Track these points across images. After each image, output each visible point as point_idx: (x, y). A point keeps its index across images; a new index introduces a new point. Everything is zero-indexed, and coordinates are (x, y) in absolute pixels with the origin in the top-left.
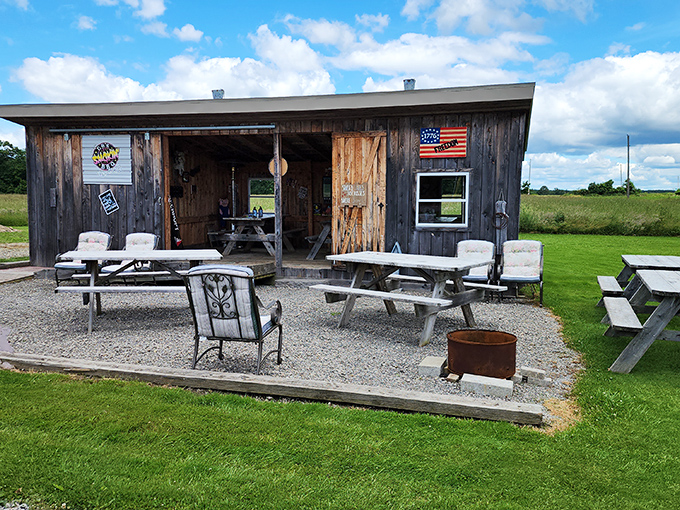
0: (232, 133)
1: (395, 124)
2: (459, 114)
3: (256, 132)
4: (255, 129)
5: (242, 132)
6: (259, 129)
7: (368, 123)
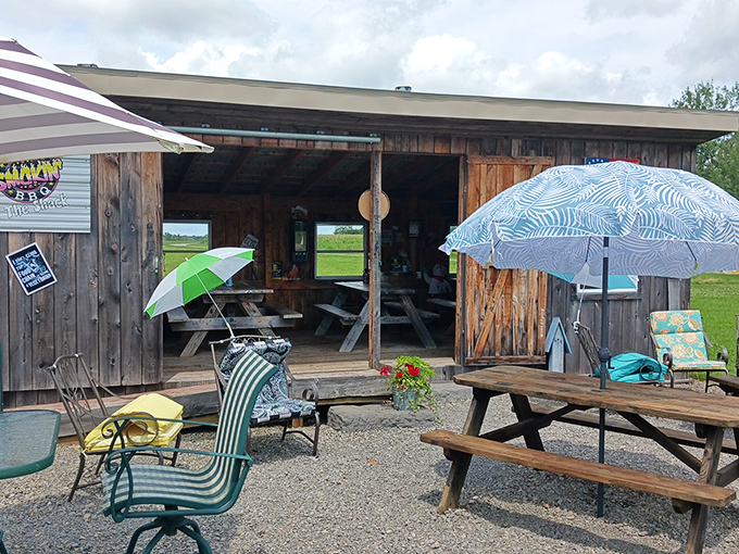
0: (301, 145)
1: (552, 148)
2: (628, 142)
3: (344, 147)
4: (342, 141)
5: (319, 146)
6: (349, 142)
7: (516, 144)
